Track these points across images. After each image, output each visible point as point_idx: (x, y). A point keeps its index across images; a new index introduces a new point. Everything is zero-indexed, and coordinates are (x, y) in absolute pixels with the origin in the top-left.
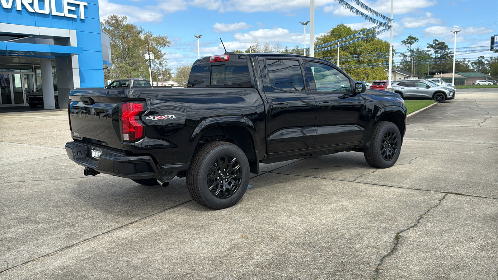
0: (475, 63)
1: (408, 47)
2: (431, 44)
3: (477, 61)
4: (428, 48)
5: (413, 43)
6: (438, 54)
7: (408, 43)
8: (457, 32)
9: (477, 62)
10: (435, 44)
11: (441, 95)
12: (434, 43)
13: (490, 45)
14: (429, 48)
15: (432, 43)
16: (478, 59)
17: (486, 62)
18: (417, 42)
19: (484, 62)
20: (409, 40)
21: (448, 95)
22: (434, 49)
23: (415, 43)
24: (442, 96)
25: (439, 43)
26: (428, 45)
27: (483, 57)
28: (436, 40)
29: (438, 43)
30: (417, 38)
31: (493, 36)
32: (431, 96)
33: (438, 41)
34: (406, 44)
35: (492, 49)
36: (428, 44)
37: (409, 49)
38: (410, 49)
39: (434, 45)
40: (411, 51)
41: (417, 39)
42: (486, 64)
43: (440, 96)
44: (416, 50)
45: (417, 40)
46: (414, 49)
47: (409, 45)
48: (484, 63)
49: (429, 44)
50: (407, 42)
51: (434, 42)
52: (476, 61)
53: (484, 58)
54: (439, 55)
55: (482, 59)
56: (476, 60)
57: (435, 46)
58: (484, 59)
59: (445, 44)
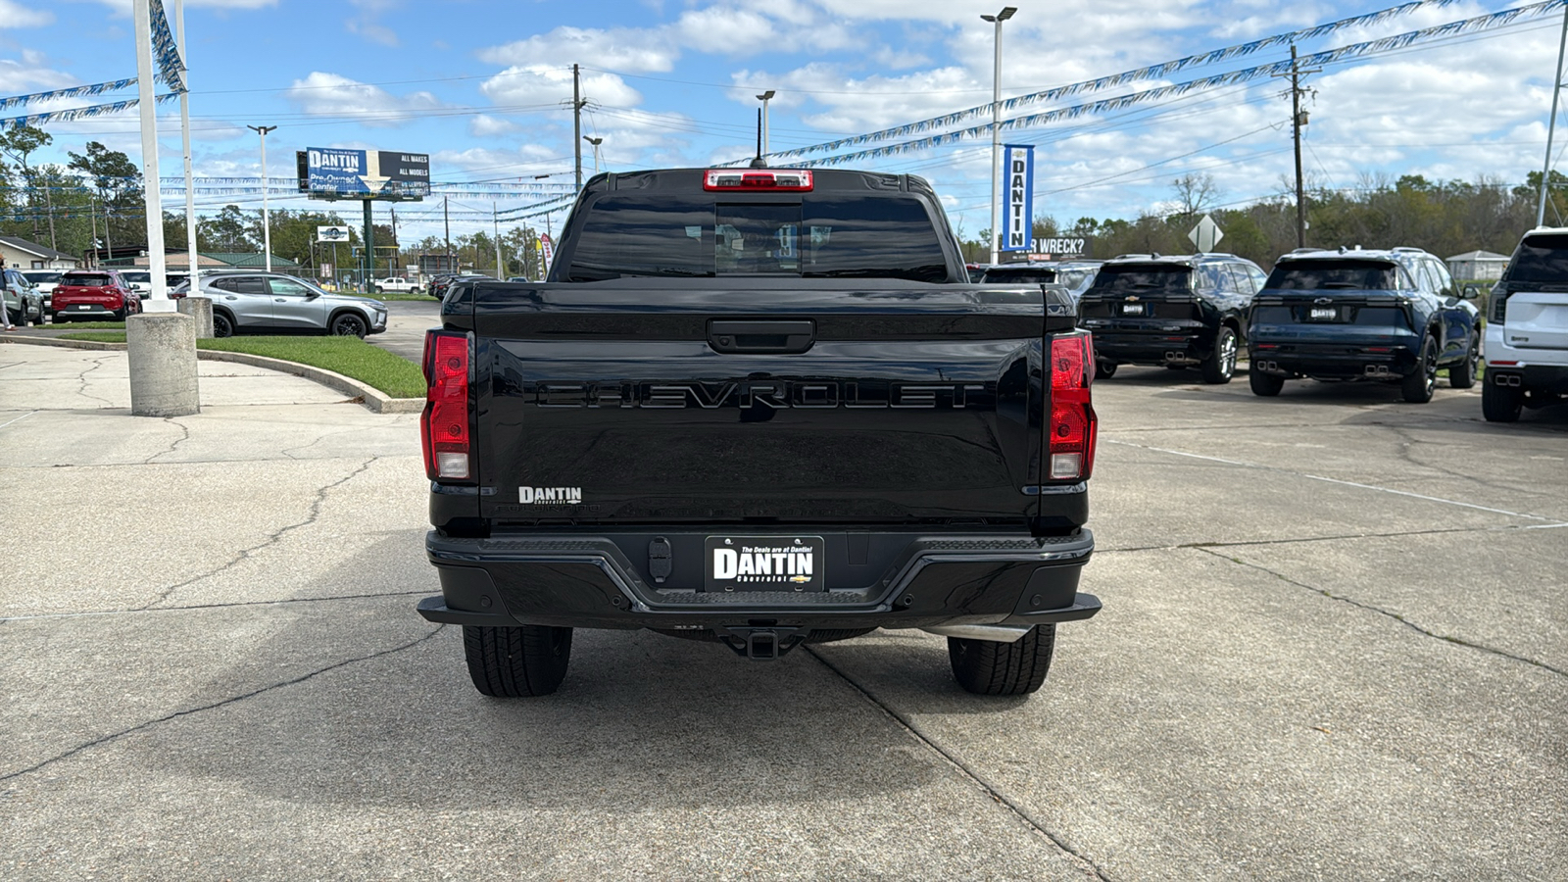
0: (216, 226)
1: (17, 158)
2: (81, 155)
3: (221, 220)
4: (72, 166)
5: (33, 146)
6: (108, 191)
7: (14, 147)
8: (266, 130)
9: (219, 222)
10: (96, 158)
11: (354, 322)
12: (92, 153)
13: (296, 176)
14: (76, 169)
15: (83, 153)
16: (220, 212)
17: (247, 225)
18: (49, 144)
19: (238, 223)
20: (19, 137)
21: (372, 321)
22: (92, 173)
23: (41, 148)
24: (356, 323)
25: (109, 156)
26: (71, 159)
27: (236, 209)
28: (96, 145)
29: (103, 153)
30: (44, 131)
31: (305, 150)
32: (323, 325)
33: (103, 148)
34: (7, 149)
35: (303, 187)
36: (71, 154)
37: (20, 165)
38: (25, 167)
39: (91, 159)
40: (28, 174)
41: (48, 136)
42: (248, 230)
43: (349, 324)
44: (44, 172)
45: (47, 140)
46: (40, 169)
47: (19, 151)
48: (240, 227)
49: (74, 156)
50: (13, 141)
51: (89, 151)
52: (217, 219)
53: (241, 212)
54: (112, 195)
55: (234, 215)
56: (217, 216)
57: (94, 164)
58: (241, 215)
59: (127, 160)
